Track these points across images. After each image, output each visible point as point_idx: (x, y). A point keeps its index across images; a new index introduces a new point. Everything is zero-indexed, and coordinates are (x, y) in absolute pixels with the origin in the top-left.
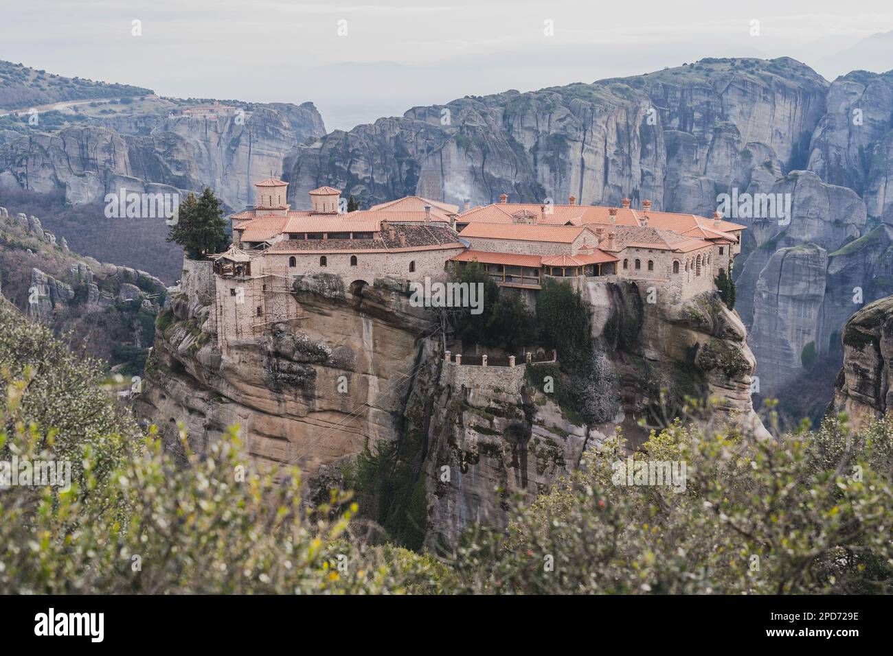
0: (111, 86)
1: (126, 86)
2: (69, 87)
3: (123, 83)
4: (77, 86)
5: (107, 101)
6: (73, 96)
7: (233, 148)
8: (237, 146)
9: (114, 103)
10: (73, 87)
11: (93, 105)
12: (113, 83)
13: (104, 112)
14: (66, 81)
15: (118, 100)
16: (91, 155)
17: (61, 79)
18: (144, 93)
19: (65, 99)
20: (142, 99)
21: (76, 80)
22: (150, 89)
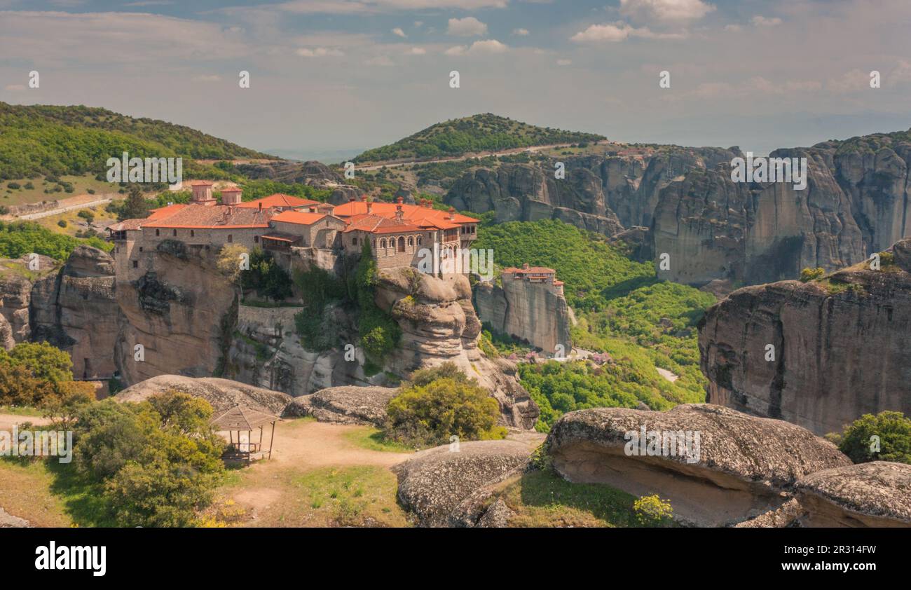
0: (574, 134)
1: (585, 134)
2: (541, 135)
3: (583, 131)
4: (547, 134)
5: (569, 145)
6: (543, 142)
7: (654, 182)
8: (657, 180)
9: (573, 146)
10: (544, 134)
11: (557, 149)
12: (576, 131)
13: (564, 153)
14: (539, 130)
15: (577, 145)
16: (518, 185)
17: (536, 129)
18: (597, 139)
19: (536, 145)
20: (596, 144)
21: (547, 130)
22: (604, 136)
